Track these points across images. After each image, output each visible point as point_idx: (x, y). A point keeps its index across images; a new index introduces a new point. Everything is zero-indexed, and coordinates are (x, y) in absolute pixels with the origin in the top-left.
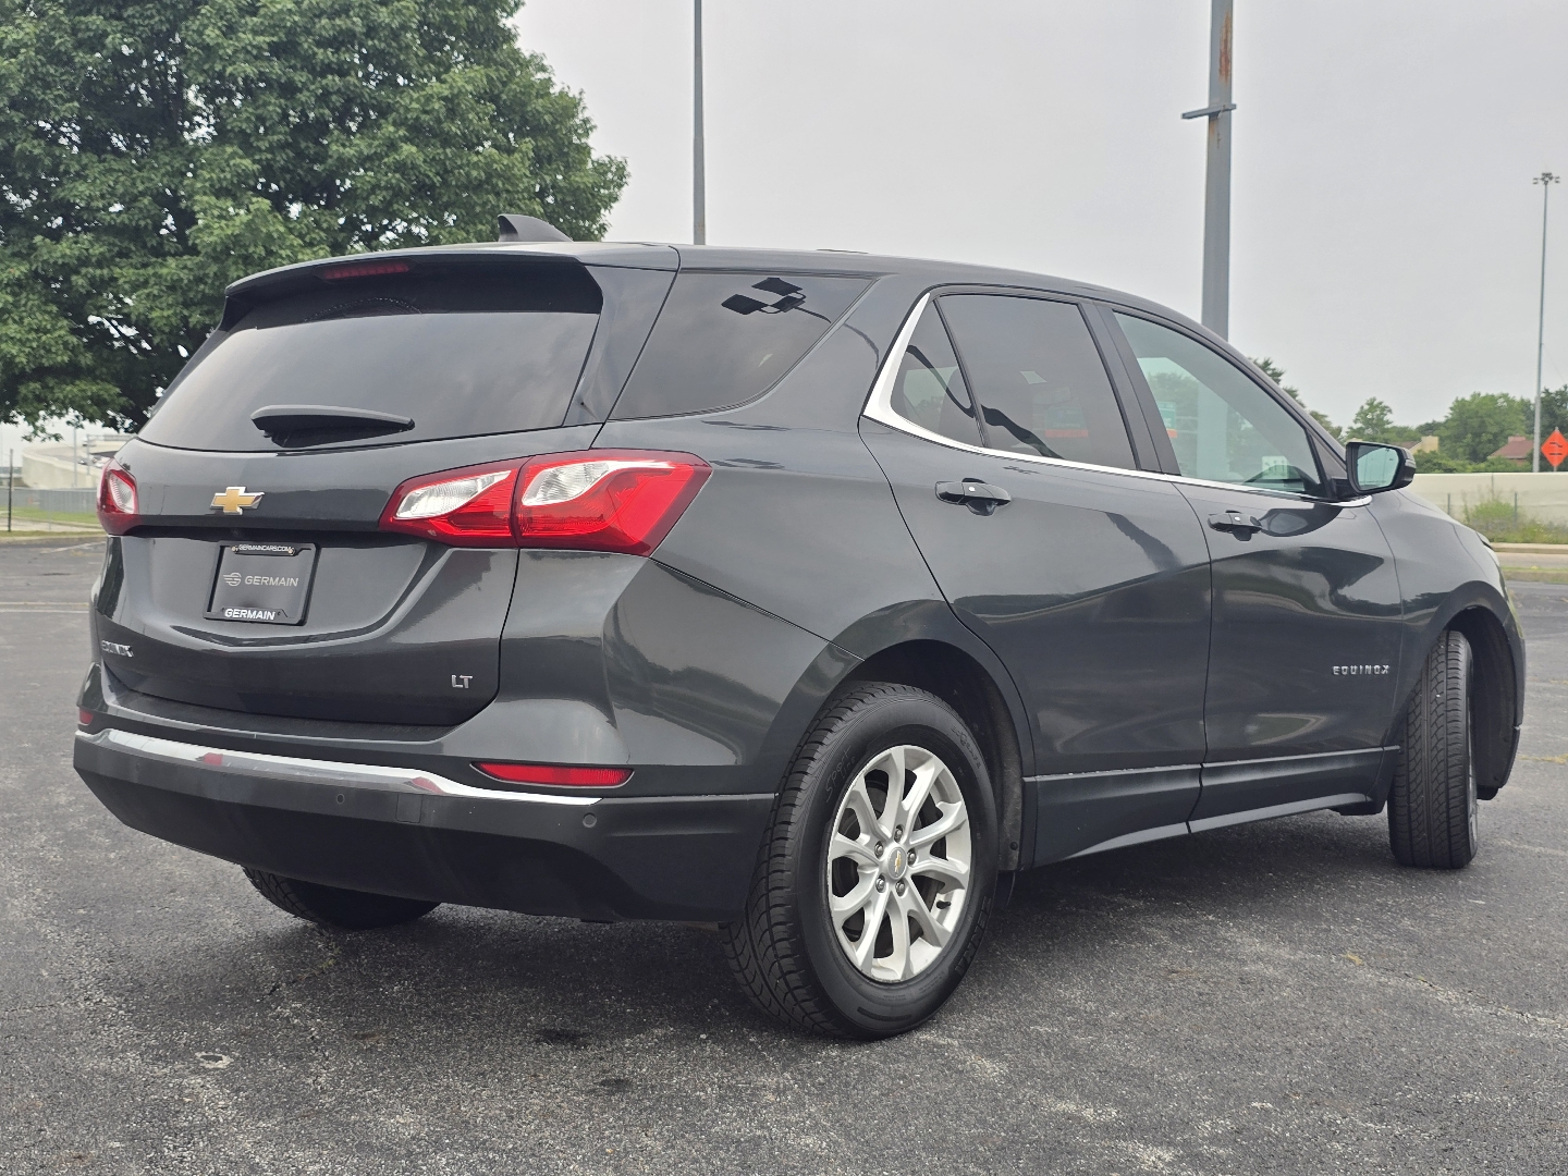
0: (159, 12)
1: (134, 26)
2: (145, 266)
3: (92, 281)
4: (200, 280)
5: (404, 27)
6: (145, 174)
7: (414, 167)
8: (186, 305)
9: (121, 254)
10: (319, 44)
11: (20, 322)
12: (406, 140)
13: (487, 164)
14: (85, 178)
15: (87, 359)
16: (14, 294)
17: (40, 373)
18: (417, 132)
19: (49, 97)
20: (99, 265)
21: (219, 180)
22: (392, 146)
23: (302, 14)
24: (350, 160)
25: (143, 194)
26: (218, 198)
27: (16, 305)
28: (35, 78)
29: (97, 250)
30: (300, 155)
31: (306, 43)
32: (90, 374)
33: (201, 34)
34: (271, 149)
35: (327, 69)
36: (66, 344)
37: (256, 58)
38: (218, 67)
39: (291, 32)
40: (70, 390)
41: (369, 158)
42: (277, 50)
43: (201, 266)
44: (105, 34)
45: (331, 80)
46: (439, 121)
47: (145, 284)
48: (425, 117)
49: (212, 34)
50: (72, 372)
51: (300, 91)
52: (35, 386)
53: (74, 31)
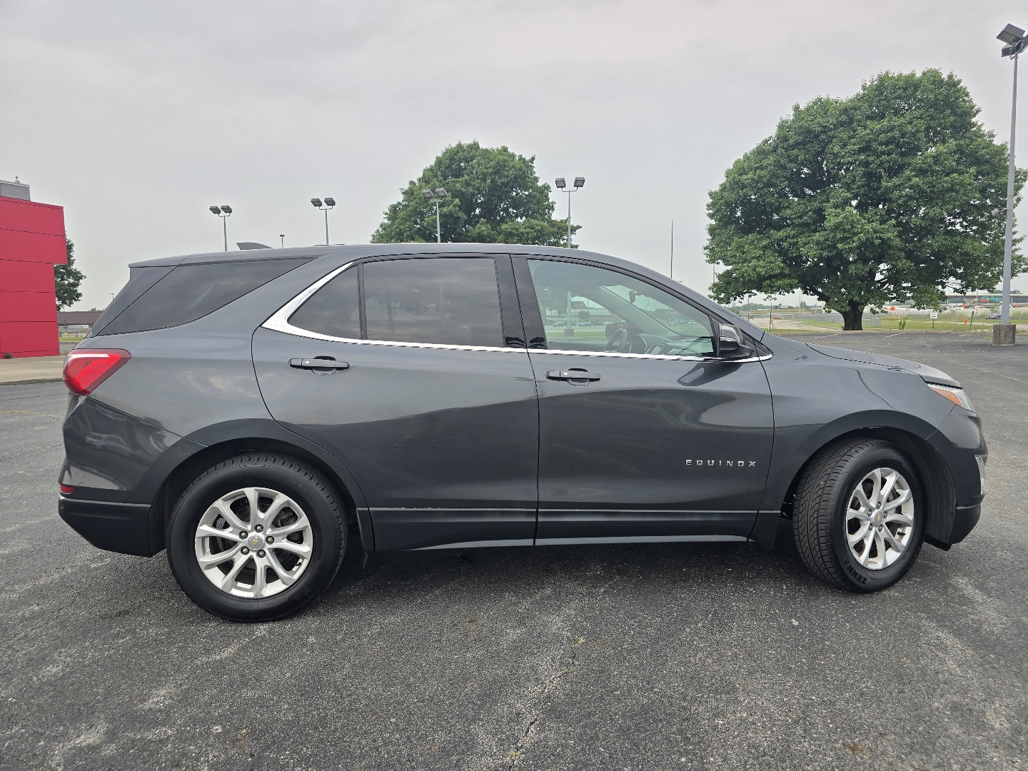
0: (818, 144)
1: (809, 151)
2: (809, 236)
3: (790, 244)
4: (827, 240)
5: (918, 131)
6: (812, 203)
7: (918, 186)
8: (822, 250)
9: (801, 234)
10: (879, 144)
11: (764, 261)
12: (916, 176)
13: (951, 181)
14: (790, 208)
15: (787, 272)
16: (764, 251)
17: (770, 277)
18: (922, 172)
19: (778, 182)
20: (793, 238)
21: (837, 202)
22: (910, 179)
23: (873, 134)
24: (890, 187)
25: (810, 211)
26: (836, 209)
27: (764, 254)
28: (773, 175)
29: (793, 232)
30: (870, 188)
31: (874, 145)
32: (789, 276)
33: (832, 149)
34: (858, 188)
35: (884, 153)
36: (779, 267)
37: (853, 154)
38: (838, 160)
39: (869, 142)
40: (779, 282)
41: (899, 185)
42: (861, 151)
43: (828, 235)
44: (798, 156)
45: (884, 158)
46: (930, 166)
47: (809, 243)
48: (924, 166)
49: (836, 149)
50: (782, 276)
51: (871, 164)
52: (768, 282)
53: (789, 156)
